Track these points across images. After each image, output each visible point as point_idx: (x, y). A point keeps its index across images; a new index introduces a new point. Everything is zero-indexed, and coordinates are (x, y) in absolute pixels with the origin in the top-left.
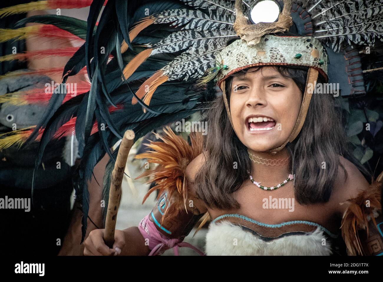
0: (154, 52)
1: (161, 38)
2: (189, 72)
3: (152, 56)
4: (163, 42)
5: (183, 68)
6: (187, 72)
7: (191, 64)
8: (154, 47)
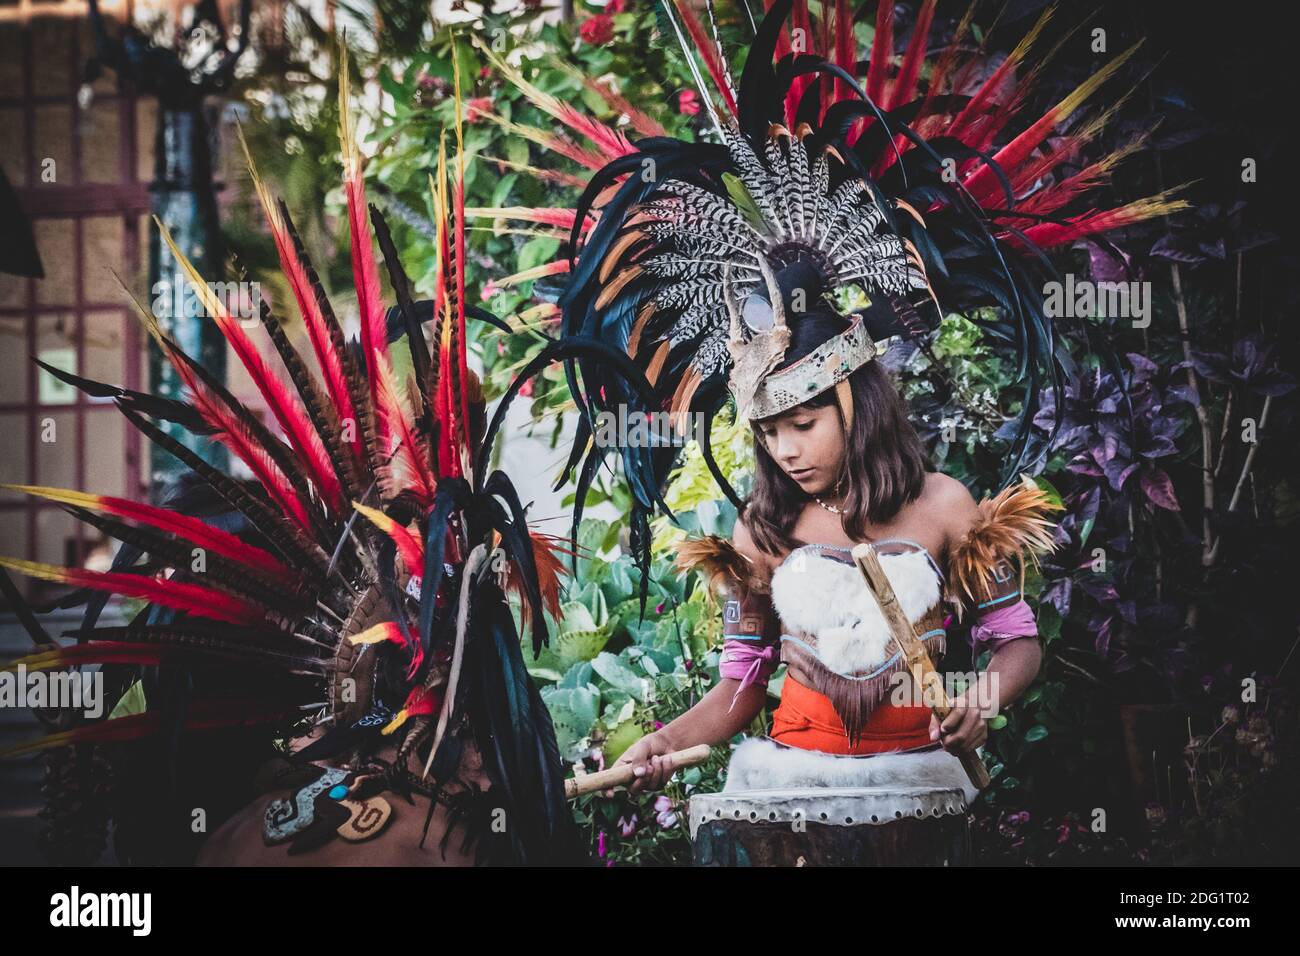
0: (673, 343)
1: (674, 323)
2: (723, 356)
3: (672, 350)
4: (679, 326)
5: (714, 354)
6: (721, 358)
7: (721, 344)
8: (670, 338)
